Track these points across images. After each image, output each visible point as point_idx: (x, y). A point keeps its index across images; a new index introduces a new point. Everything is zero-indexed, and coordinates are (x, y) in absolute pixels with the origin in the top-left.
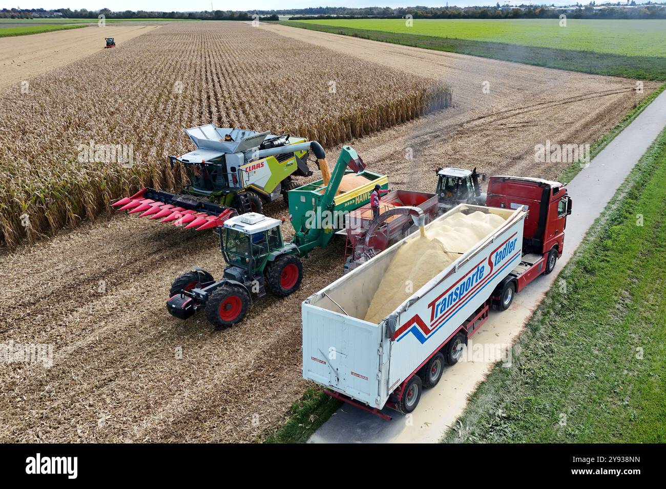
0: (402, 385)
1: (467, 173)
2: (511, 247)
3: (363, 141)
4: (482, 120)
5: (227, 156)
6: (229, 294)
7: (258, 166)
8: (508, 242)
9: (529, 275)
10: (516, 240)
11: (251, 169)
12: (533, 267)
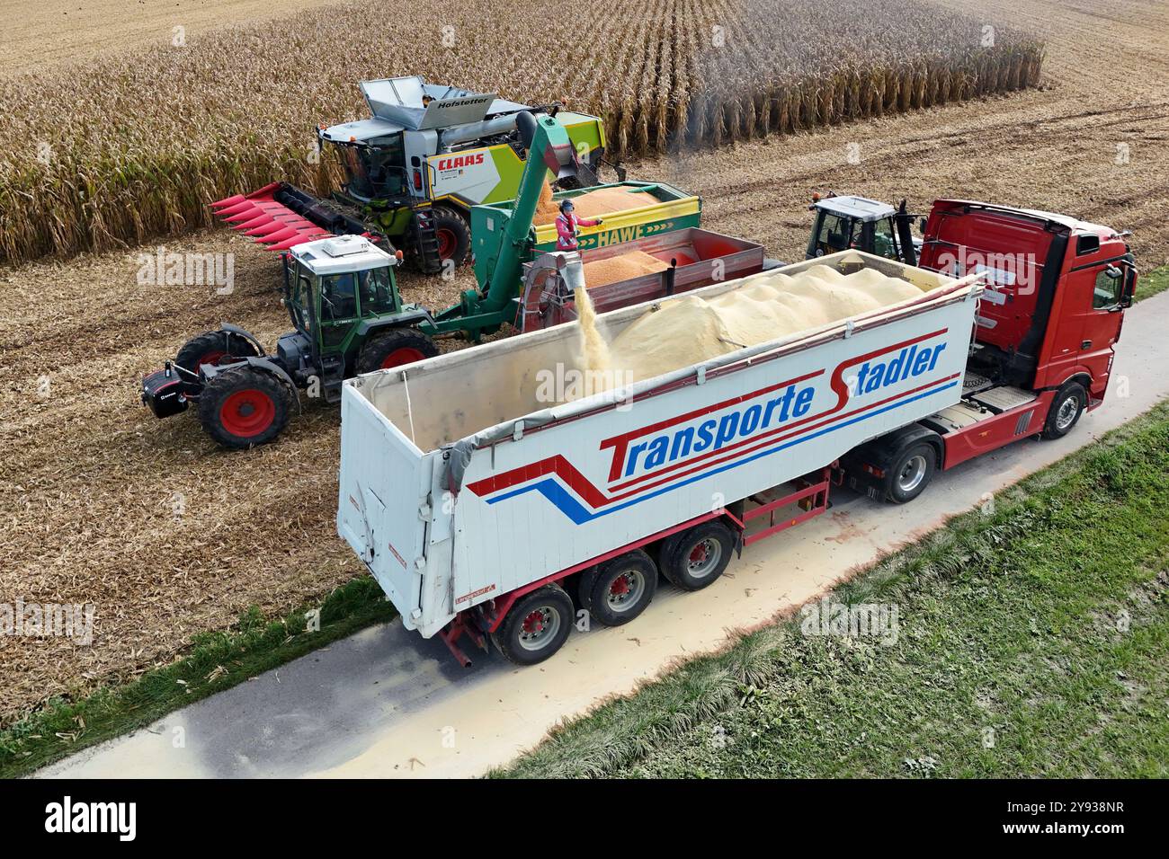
0: (501, 599)
1: (884, 209)
2: (919, 360)
3: (791, 139)
4: (1091, 119)
5: (407, 135)
6: (242, 384)
7: (470, 160)
8: (909, 348)
9: (984, 434)
10: (940, 348)
11: (453, 164)
12: (1000, 416)
